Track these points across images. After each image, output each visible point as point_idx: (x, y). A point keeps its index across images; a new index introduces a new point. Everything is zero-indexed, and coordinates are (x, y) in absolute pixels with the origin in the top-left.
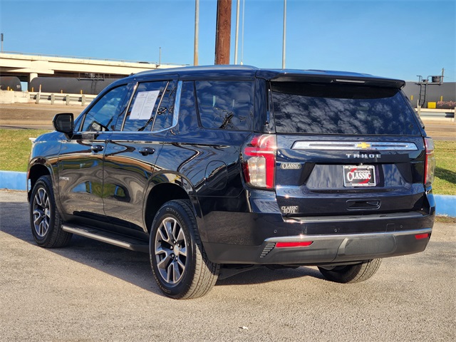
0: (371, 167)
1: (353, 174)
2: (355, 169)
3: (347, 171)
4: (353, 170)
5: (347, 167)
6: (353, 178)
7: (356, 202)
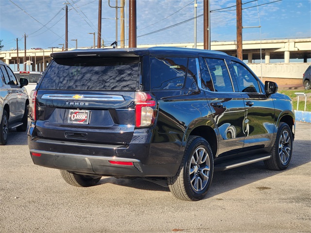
0: (87, 111)
1: (75, 115)
2: (78, 112)
3: (72, 113)
4: (76, 113)
5: (72, 111)
6: (75, 118)
7: (75, 133)
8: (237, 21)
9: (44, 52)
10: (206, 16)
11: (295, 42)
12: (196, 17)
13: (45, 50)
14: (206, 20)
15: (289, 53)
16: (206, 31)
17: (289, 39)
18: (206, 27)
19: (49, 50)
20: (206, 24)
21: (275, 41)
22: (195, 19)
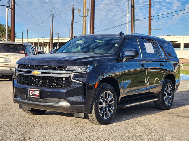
8: (149, 26)
9: (39, 40)
10: (132, 22)
11: (187, 38)
12: (128, 23)
13: (39, 39)
14: (132, 25)
15: (183, 44)
16: (132, 31)
17: (184, 36)
18: (132, 28)
19: (42, 39)
20: (132, 27)
21: (175, 37)
22: (127, 24)
